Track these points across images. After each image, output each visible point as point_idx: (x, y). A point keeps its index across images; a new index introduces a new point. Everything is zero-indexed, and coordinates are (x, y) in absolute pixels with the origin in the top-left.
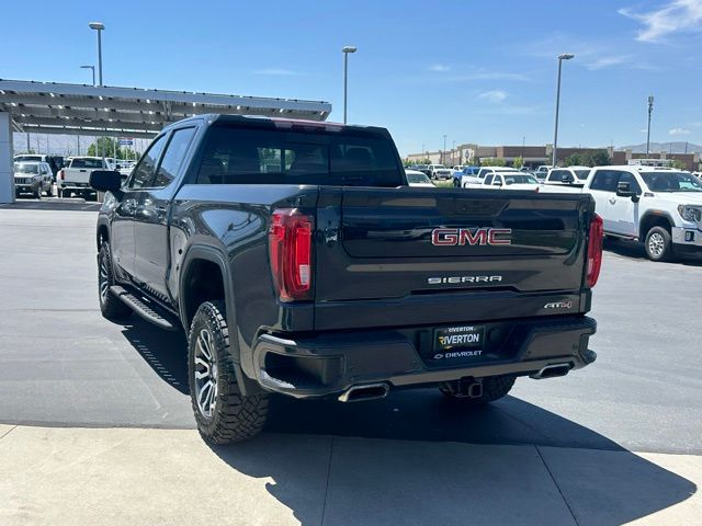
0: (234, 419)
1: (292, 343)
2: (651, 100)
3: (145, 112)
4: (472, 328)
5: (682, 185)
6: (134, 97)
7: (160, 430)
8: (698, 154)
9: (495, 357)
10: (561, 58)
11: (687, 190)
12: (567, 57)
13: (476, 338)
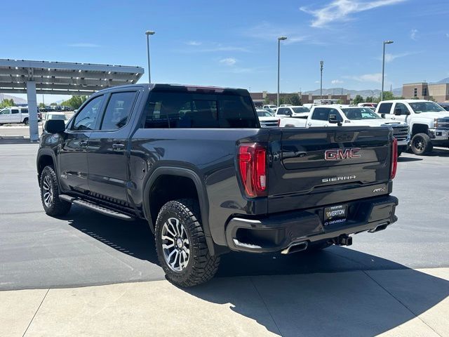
0: (203, 271)
1: (259, 222)
2: (322, 63)
3: (13, 75)
4: (341, 206)
5: (363, 115)
6: (7, 66)
7: (143, 283)
8: (349, 95)
9: (354, 222)
10: (279, 39)
11: (367, 118)
12: (283, 39)
13: (343, 212)
